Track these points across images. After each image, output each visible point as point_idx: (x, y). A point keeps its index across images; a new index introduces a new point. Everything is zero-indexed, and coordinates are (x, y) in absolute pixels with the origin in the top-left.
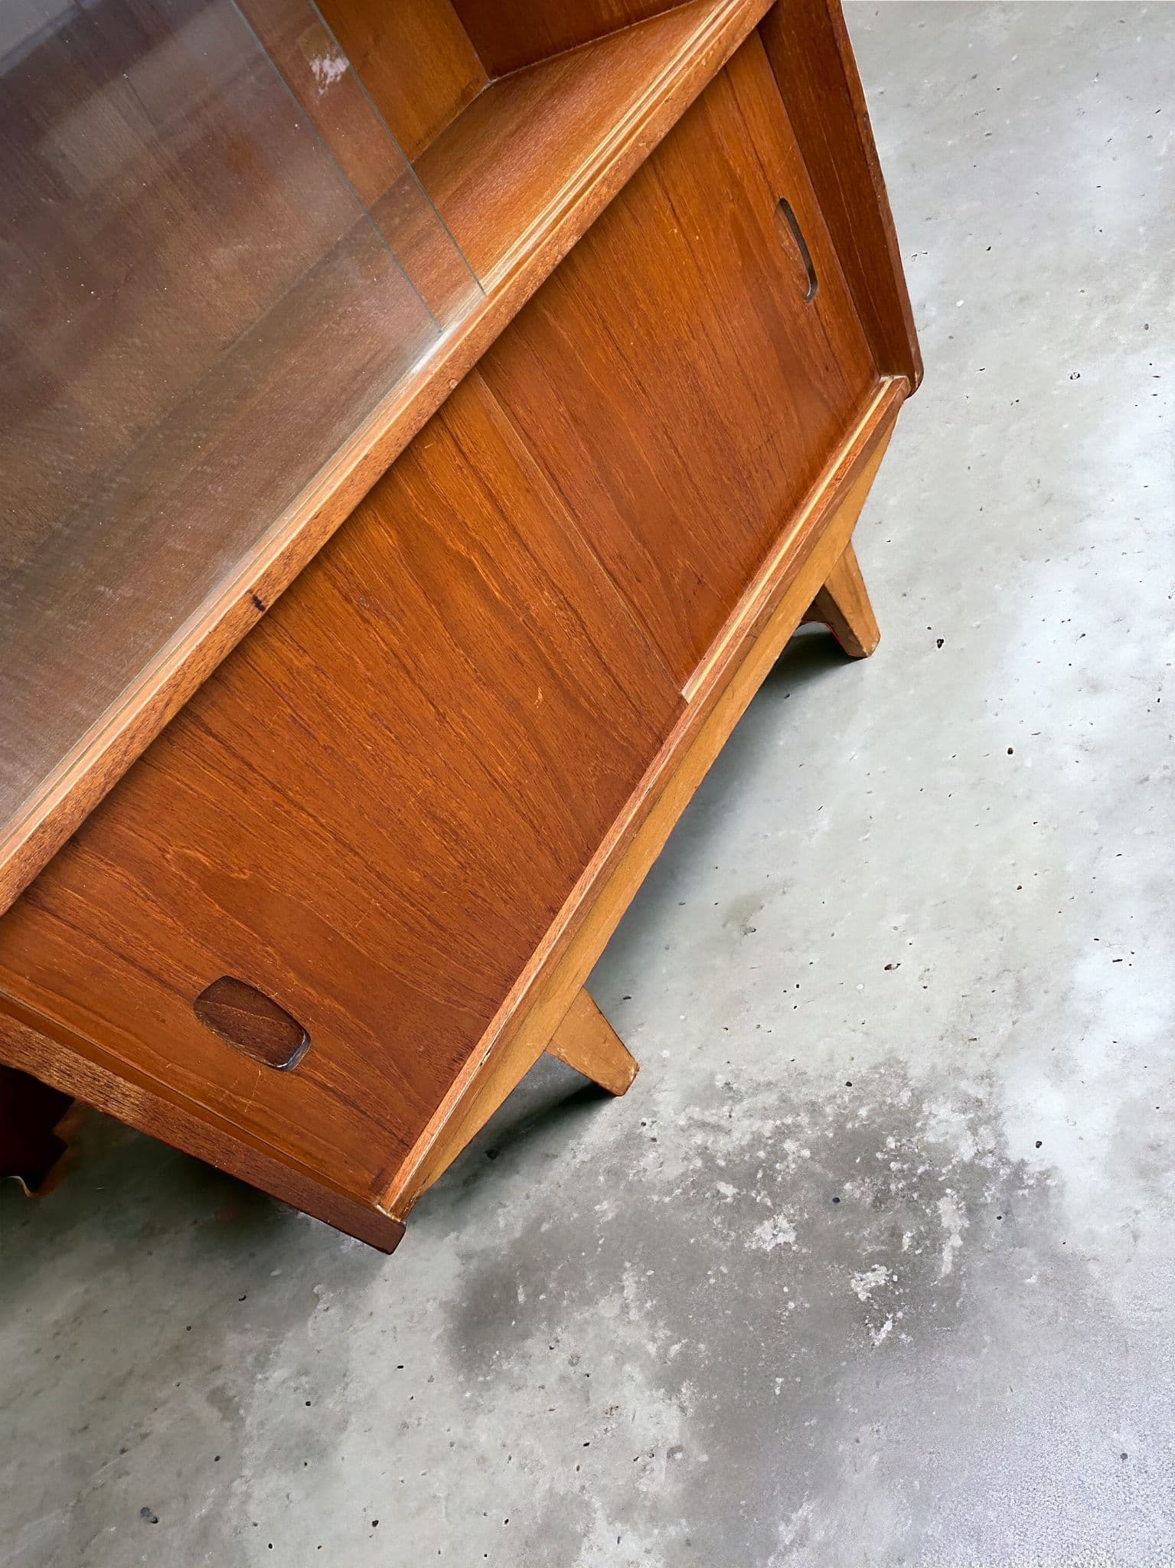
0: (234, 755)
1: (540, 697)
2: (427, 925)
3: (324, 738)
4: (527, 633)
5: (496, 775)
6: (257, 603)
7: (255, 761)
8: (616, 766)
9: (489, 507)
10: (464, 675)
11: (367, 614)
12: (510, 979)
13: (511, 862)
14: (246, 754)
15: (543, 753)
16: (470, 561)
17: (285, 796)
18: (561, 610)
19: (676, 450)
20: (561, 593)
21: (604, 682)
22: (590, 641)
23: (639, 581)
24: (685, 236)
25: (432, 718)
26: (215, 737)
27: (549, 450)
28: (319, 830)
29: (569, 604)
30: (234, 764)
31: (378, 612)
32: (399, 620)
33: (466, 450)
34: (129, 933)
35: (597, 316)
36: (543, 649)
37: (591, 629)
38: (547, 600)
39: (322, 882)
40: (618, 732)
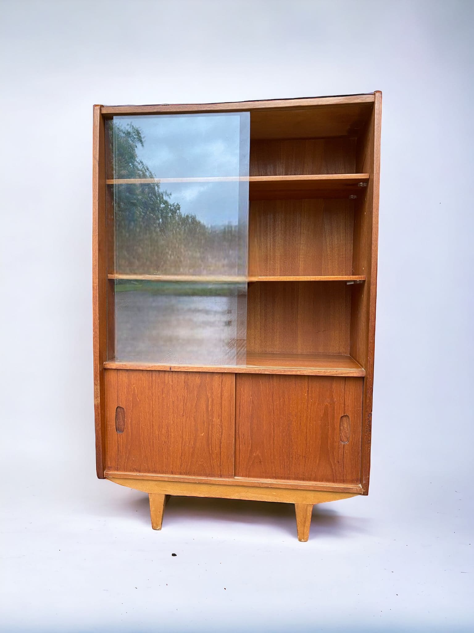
0: (152, 384)
1: (203, 434)
2: (152, 442)
3: (164, 396)
4: (209, 421)
5: (183, 436)
6: (170, 369)
7: (153, 388)
8: (207, 467)
9: (220, 395)
10: (192, 414)
11: (186, 388)
12: (155, 472)
13: (173, 453)
14: (153, 385)
15: (194, 444)
16: (209, 399)
17: (152, 396)
18: (220, 426)
19: (274, 431)
20: (222, 423)
21: (218, 448)
22: (221, 439)
23: (245, 444)
24: (308, 397)
25: (181, 413)
26: (152, 379)
27: (243, 401)
28: (151, 406)
29: (222, 427)
30: (151, 385)
31: (187, 389)
32: (190, 394)
33: (223, 384)
34: (121, 388)
35: (272, 391)
36: (210, 428)
37: (223, 436)
38: (218, 421)
39: (145, 414)
40: (213, 461)
